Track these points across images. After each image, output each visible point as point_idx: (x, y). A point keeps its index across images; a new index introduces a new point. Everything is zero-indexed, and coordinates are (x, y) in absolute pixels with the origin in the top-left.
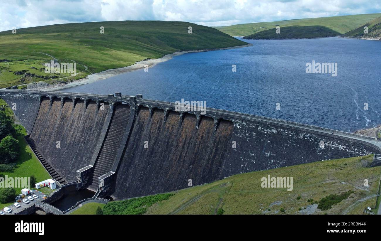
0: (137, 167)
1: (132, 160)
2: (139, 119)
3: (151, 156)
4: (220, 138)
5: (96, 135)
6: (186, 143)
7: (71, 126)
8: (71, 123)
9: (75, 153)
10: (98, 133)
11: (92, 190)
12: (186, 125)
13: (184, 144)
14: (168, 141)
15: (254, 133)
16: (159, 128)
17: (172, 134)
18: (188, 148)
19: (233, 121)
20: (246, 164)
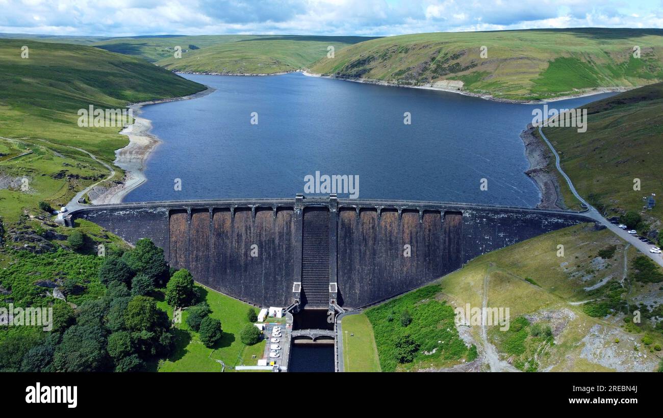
0: (362, 272)
1: (351, 267)
2: (342, 221)
3: (374, 258)
4: (449, 228)
5: (284, 247)
6: (413, 238)
7: (238, 242)
8: (236, 238)
9: (261, 274)
10: (286, 244)
11: (312, 309)
12: (406, 221)
13: (411, 238)
14: (390, 239)
15: (484, 220)
16: (373, 227)
17: (393, 231)
18: (417, 243)
19: (463, 211)
20: (484, 246)
